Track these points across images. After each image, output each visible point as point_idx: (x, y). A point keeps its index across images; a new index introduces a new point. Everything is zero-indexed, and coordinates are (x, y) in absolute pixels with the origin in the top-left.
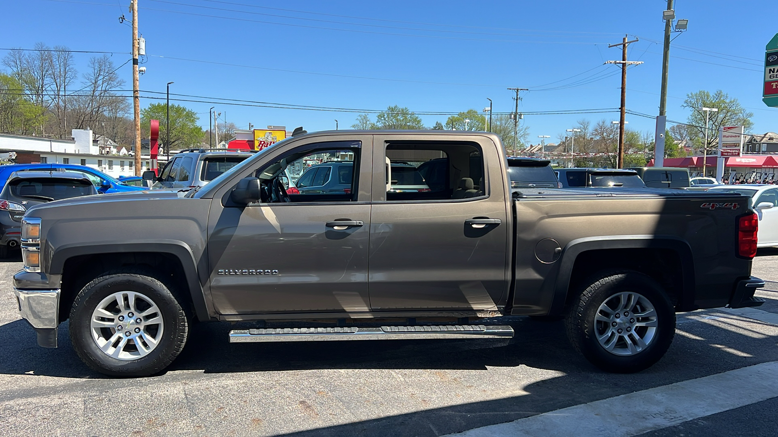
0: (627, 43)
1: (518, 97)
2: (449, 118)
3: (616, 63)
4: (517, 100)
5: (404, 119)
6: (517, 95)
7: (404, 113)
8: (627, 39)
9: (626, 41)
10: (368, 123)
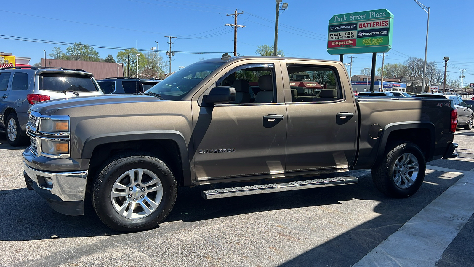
0: (237, 14)
1: (171, 42)
2: (119, 53)
3: (231, 25)
4: (170, 44)
5: (86, 52)
6: (170, 41)
7: (86, 47)
8: (237, 12)
9: (237, 13)
10: (61, 53)
